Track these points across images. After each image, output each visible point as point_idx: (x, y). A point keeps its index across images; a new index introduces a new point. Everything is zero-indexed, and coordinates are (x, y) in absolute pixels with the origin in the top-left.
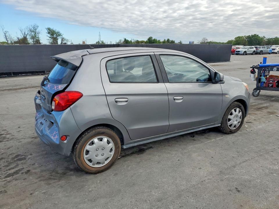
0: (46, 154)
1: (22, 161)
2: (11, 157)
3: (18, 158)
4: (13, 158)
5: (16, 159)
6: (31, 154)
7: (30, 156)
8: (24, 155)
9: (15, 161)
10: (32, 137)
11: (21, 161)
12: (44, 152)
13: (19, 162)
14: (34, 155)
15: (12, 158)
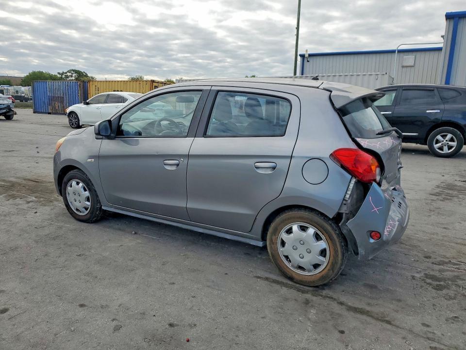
0: (389, 265)
1: (432, 273)
2: (451, 293)
3: (438, 283)
4: (447, 287)
5: (442, 283)
6: (413, 278)
7: (417, 275)
8: (425, 284)
9: (444, 280)
10: (389, 327)
11: (434, 274)
12: (390, 269)
13: (437, 274)
14: (409, 274)
15: (448, 289)
